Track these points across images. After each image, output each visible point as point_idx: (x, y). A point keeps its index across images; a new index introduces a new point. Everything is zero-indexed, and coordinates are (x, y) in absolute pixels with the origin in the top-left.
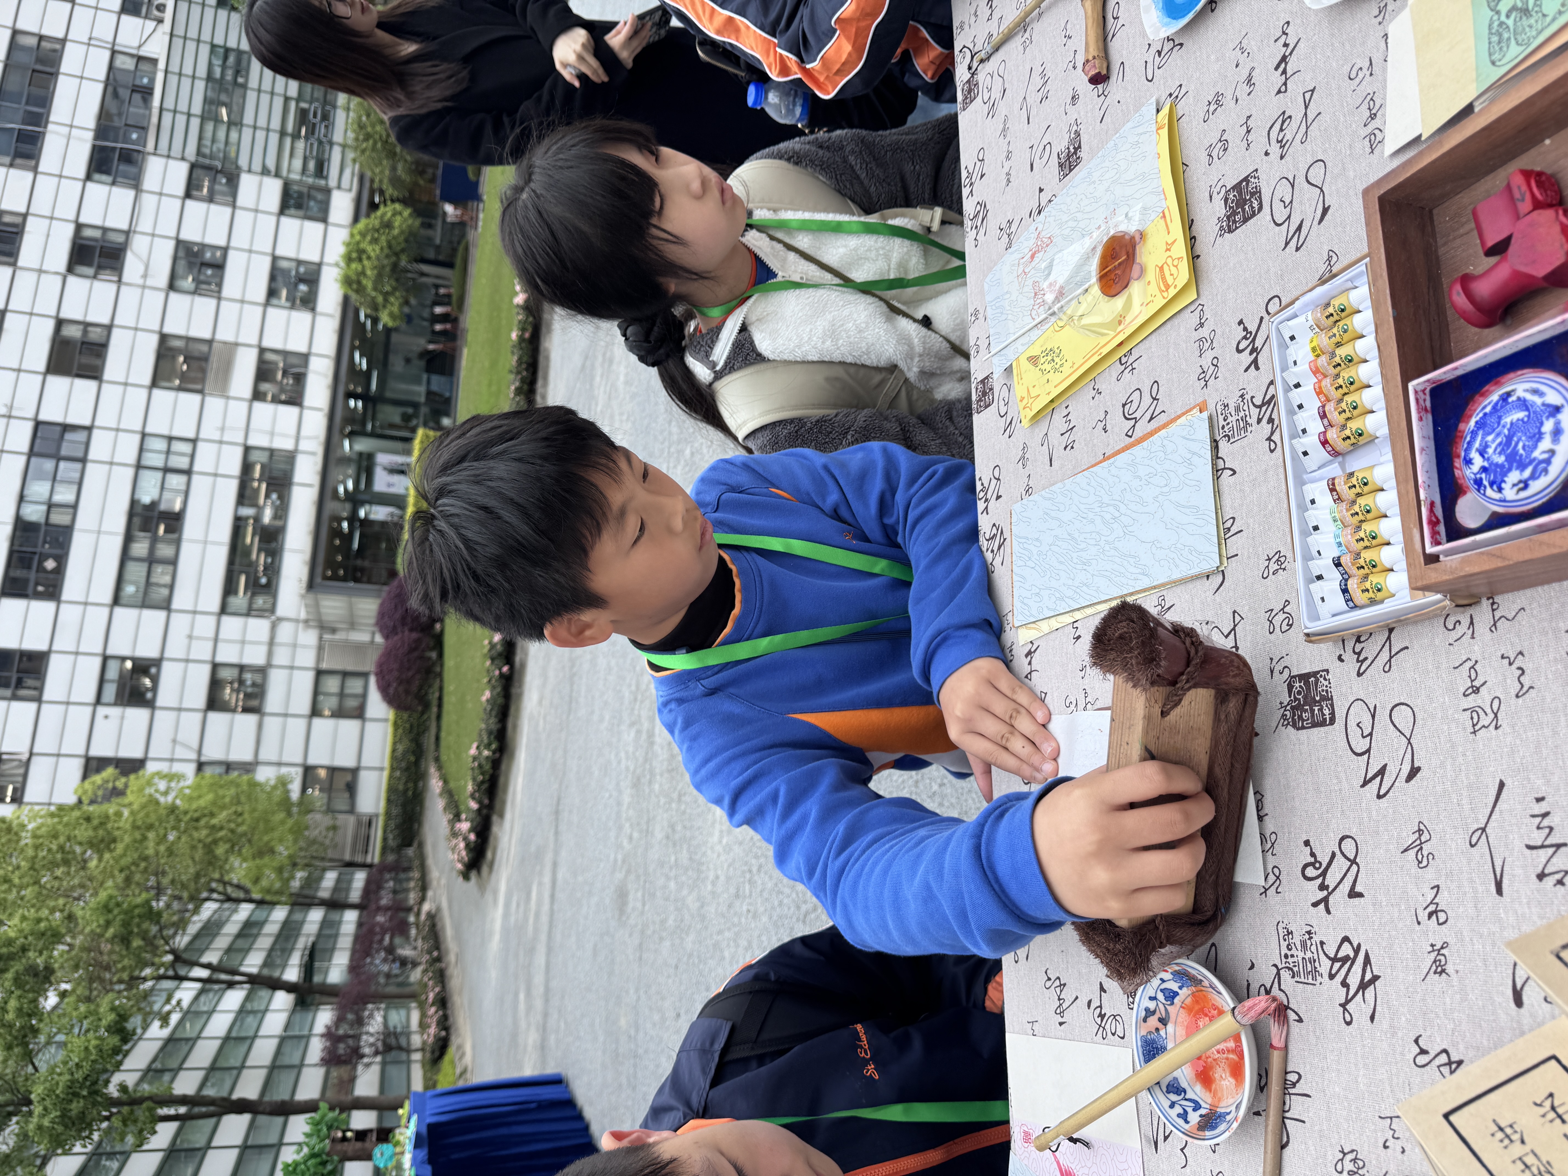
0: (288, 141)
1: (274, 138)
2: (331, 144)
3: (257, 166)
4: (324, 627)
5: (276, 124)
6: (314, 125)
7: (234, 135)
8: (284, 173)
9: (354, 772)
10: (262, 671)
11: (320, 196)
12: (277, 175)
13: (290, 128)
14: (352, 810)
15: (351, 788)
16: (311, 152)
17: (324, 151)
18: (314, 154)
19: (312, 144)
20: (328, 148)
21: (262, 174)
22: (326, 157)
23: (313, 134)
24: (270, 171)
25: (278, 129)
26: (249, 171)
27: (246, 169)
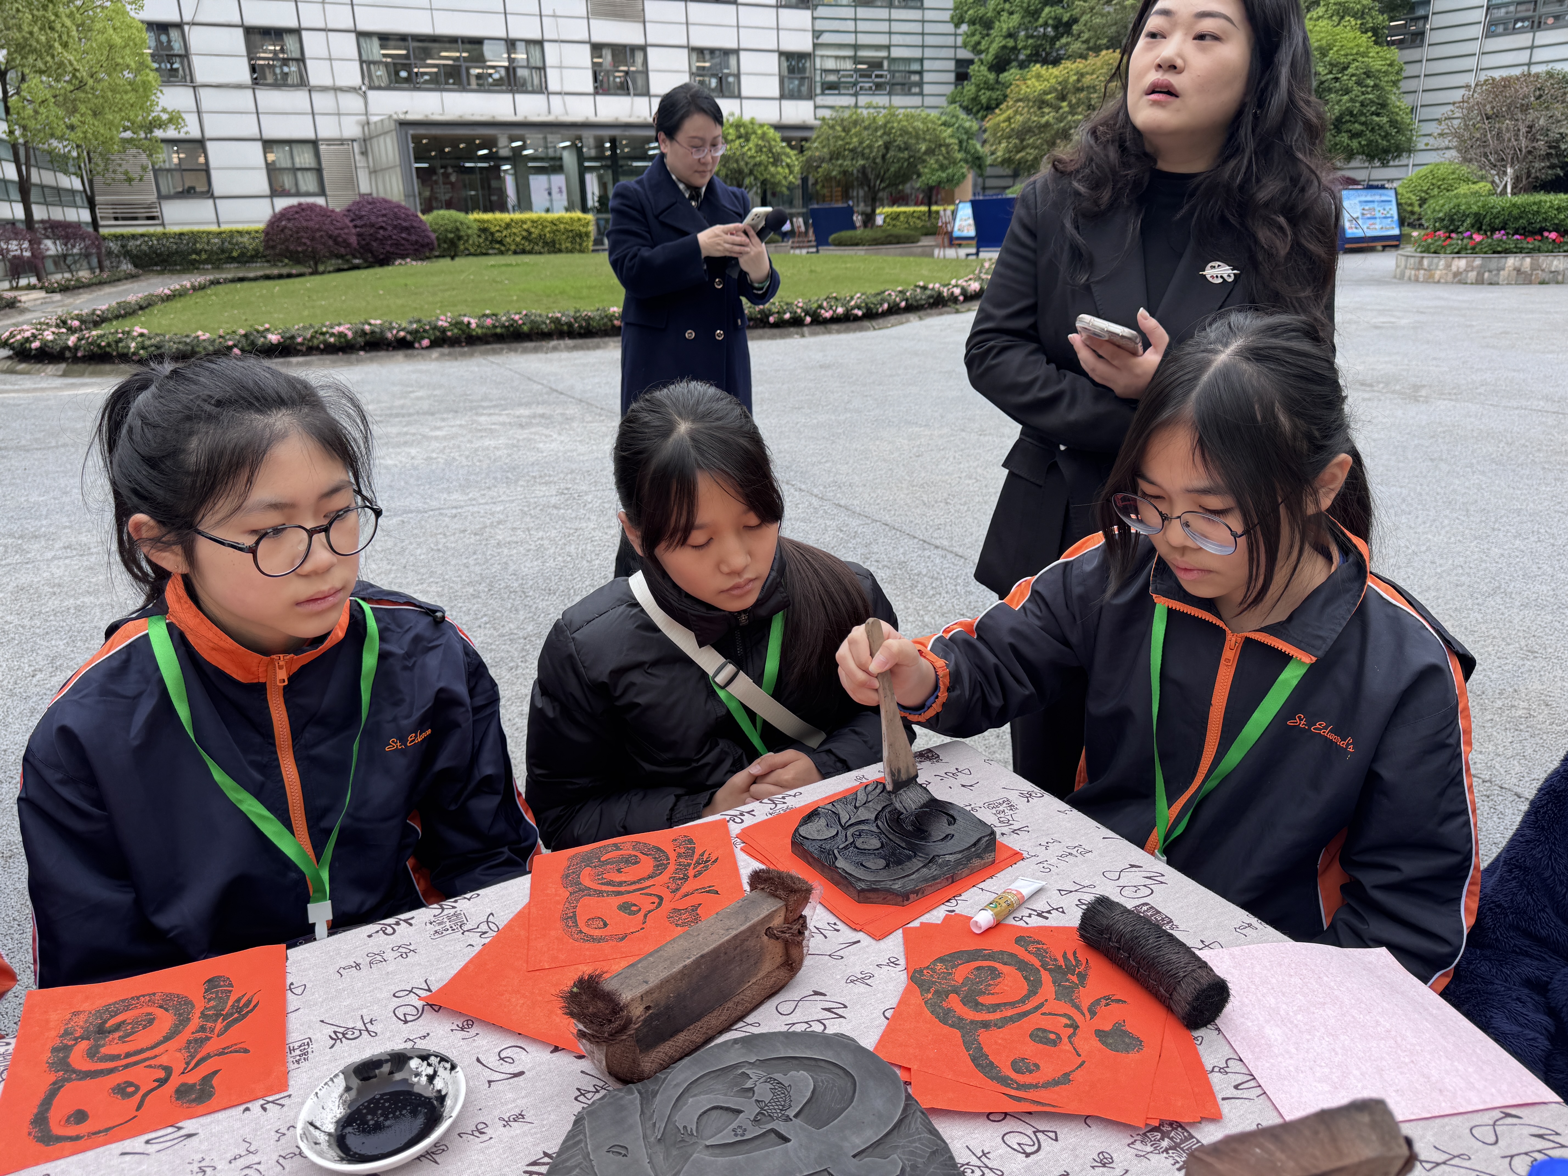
0: (850, 53)
1: (850, 39)
2: (856, 95)
3: (820, 25)
4: (366, 142)
5: (863, 39)
6: (870, 76)
8: (819, 52)
9: (209, 194)
10: (303, 83)
11: (804, 89)
12: (815, 45)
13: (862, 53)
14: (161, 197)
15: (188, 193)
16: (844, 76)
17: (848, 89)
18: (843, 80)
19: (852, 76)
20: (851, 92)
21: (814, 31)
22: (842, 92)
23: (861, 76)
24: (818, 38)
25: (859, 42)
26: (814, 18)
27: (815, 15)
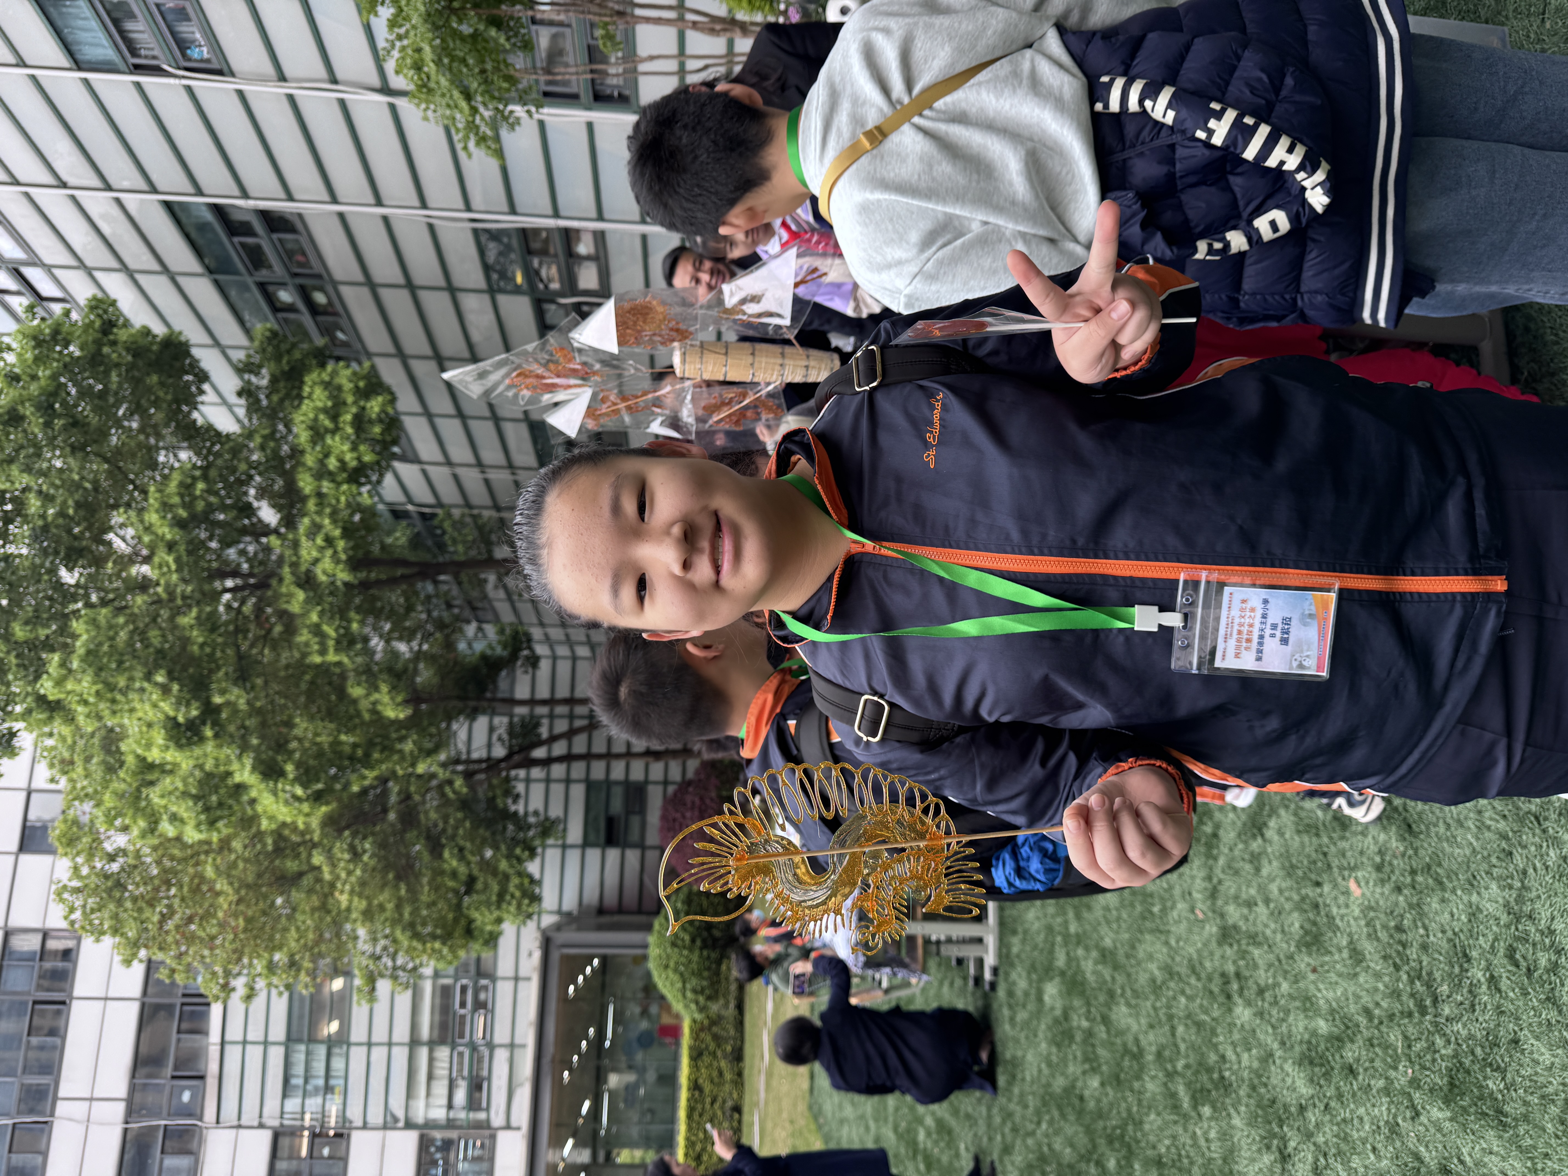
0: (423, 1053)
1: (400, 1055)
2: (491, 1047)
3: (376, 1116)
5: (402, 1033)
6: (463, 1017)
7: (338, 1064)
8: (420, 1117)
12: (408, 1126)
13: (425, 1032)
16: (460, 1070)
17: (480, 1060)
18: (466, 1073)
19: (461, 1054)
20: (486, 1053)
21: (385, 1127)
22: (485, 1073)
23: (462, 1036)
24: (396, 1120)
25: (406, 1039)
26: (365, 1127)
27: (359, 1123)
